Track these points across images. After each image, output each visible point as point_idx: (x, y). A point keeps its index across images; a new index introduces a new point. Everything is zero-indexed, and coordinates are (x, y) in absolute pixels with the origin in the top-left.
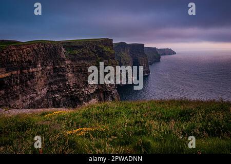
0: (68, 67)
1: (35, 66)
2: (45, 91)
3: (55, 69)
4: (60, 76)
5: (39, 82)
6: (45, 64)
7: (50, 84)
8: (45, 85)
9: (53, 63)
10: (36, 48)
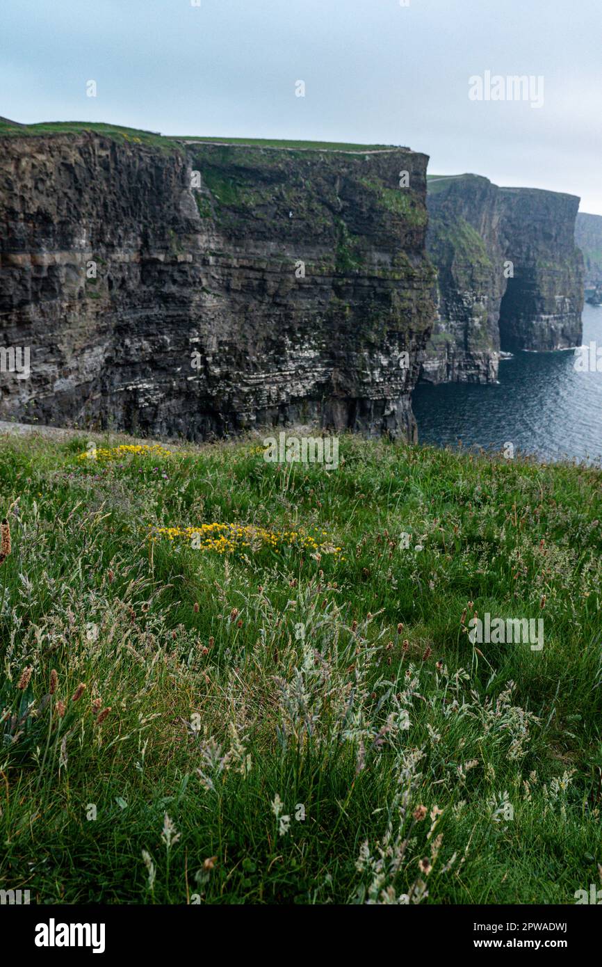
0: (205, 263)
1: (65, 243)
2: (95, 358)
3: (147, 266)
4: (165, 299)
5: (75, 316)
6: (108, 237)
7: (122, 330)
8: (101, 332)
9: (144, 236)
10: (74, 157)
